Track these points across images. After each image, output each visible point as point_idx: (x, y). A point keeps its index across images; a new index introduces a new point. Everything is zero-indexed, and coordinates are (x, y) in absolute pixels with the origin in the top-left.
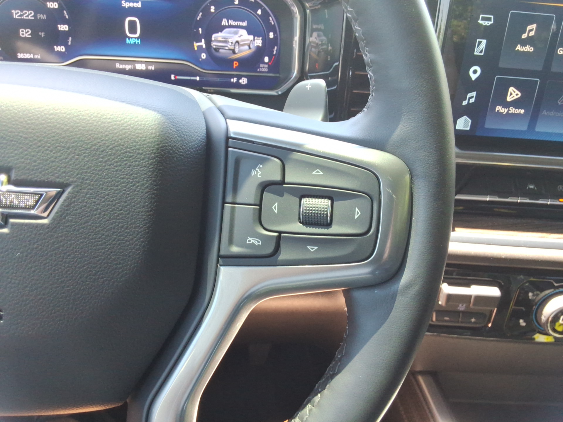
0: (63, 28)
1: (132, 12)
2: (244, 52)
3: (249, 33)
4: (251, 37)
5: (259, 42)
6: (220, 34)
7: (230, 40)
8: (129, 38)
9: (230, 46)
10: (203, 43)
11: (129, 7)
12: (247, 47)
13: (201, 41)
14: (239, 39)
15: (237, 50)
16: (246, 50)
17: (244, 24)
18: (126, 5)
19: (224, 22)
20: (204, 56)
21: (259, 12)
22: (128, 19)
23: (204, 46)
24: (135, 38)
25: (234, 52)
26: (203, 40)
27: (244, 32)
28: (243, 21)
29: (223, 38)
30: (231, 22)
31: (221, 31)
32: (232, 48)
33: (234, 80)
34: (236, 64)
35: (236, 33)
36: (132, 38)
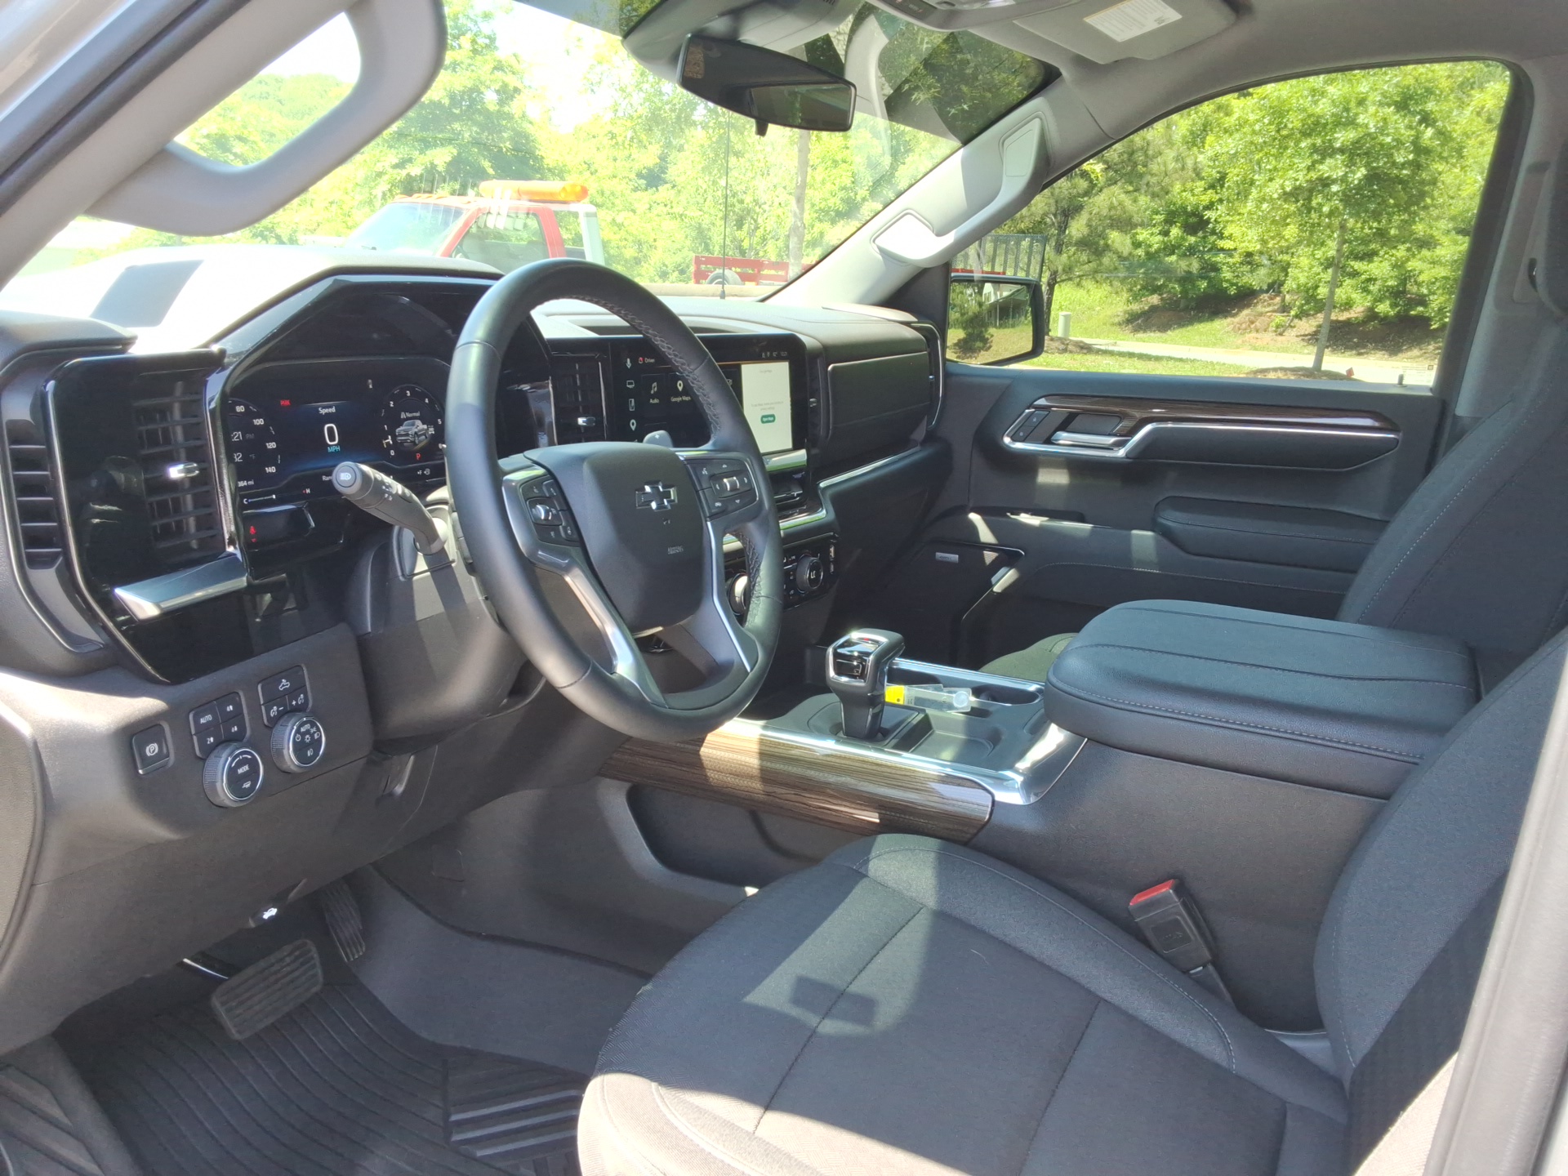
0: (272, 445)
1: (329, 418)
2: (422, 441)
3: (423, 424)
4: (425, 427)
5: (432, 431)
6: (401, 428)
7: (410, 433)
8: (330, 446)
9: (410, 438)
10: (390, 440)
11: (326, 413)
12: (424, 437)
13: (388, 438)
14: (416, 430)
15: (417, 442)
16: (424, 440)
17: (418, 414)
18: (323, 411)
19: (403, 416)
20: (392, 453)
21: (427, 401)
22: (327, 426)
23: (391, 442)
24: (335, 445)
25: (414, 442)
26: (390, 437)
27: (418, 422)
28: (417, 412)
29: (404, 430)
30: (409, 415)
31: (402, 425)
32: (412, 439)
33: (420, 473)
34: (418, 456)
35: (413, 425)
36: (332, 445)
